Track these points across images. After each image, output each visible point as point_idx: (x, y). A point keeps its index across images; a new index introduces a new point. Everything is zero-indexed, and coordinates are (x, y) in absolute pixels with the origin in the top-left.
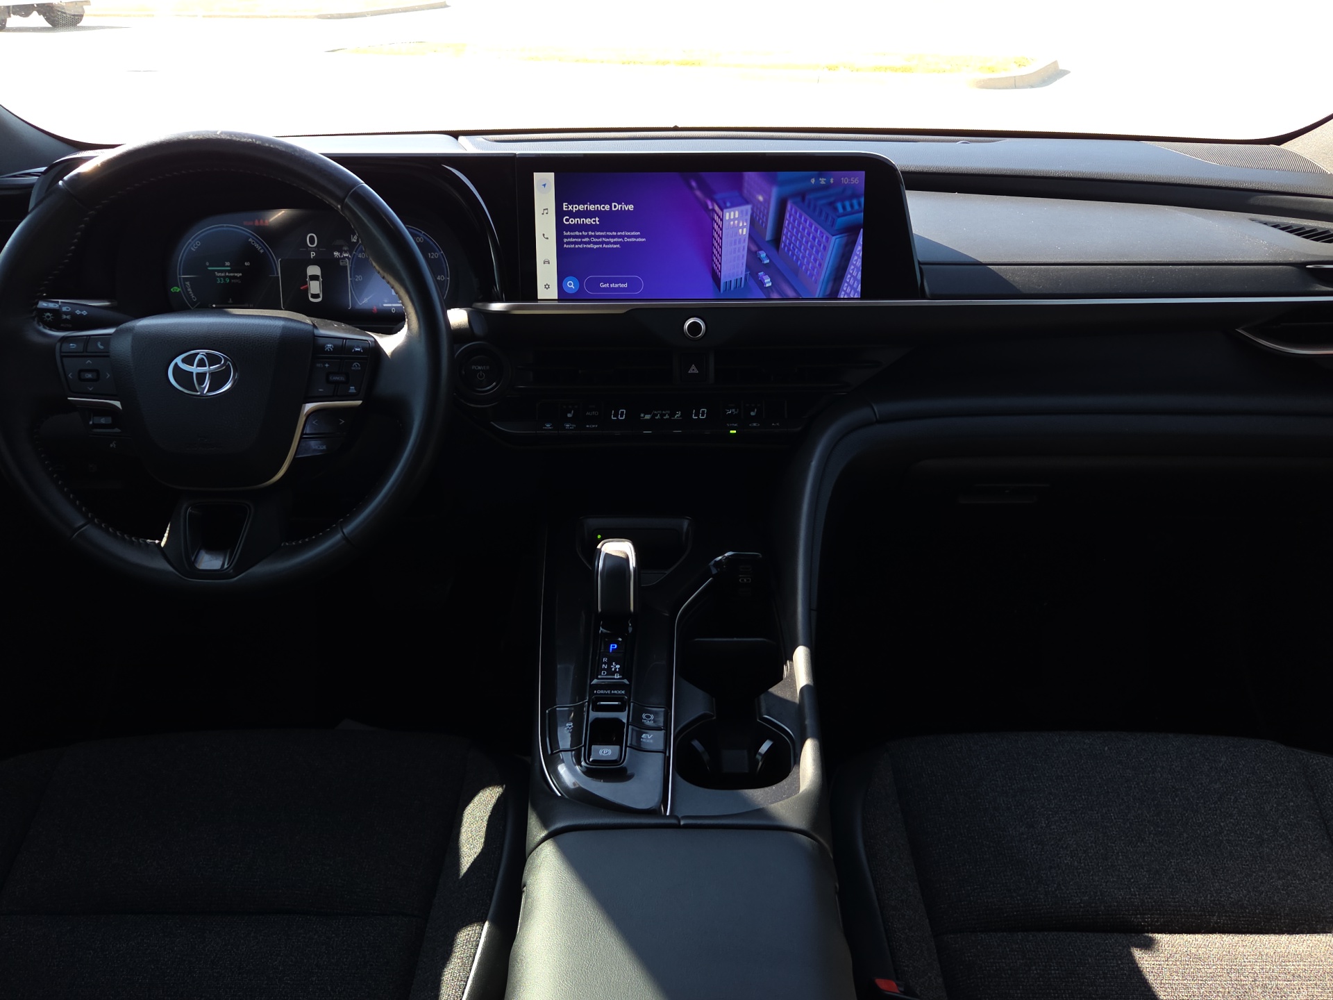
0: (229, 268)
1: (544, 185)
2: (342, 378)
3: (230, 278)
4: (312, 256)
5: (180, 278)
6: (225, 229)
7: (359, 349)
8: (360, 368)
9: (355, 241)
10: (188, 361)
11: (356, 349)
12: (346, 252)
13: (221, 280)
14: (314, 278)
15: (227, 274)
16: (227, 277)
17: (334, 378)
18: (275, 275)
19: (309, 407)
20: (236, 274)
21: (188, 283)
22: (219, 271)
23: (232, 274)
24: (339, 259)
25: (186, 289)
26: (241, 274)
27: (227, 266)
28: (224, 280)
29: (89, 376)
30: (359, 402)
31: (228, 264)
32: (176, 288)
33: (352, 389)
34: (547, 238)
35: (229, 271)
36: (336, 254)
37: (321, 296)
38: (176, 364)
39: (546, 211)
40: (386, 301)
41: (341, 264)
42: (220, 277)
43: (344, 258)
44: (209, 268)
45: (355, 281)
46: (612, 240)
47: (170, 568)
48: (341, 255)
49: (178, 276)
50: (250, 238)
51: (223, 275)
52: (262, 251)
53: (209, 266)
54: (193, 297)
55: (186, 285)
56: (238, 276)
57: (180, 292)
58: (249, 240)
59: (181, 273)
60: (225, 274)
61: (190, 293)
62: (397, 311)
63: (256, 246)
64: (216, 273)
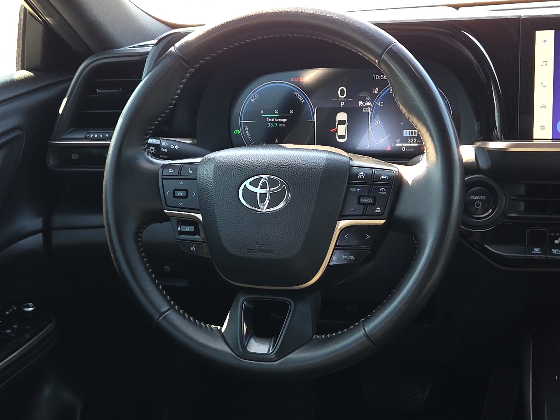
0: (278, 115)
1: (545, 41)
2: (370, 201)
3: (278, 123)
4: (341, 105)
6: (277, 84)
7: (385, 177)
8: (385, 193)
9: (376, 92)
10: (255, 184)
11: (383, 177)
12: (368, 101)
13: (271, 125)
14: (342, 122)
15: (276, 120)
16: (276, 122)
17: (364, 200)
18: (312, 121)
19: (342, 224)
20: (282, 120)
21: (246, 127)
22: (270, 118)
23: (279, 120)
24: (362, 107)
25: (245, 131)
26: (286, 120)
27: (276, 114)
28: (274, 124)
29: (181, 194)
30: (383, 221)
31: (277, 112)
32: (237, 130)
33: (378, 210)
34: (545, 86)
35: (277, 118)
36: (361, 103)
37: (346, 137)
38: (245, 185)
39: (545, 63)
40: (398, 141)
41: (364, 111)
42: (270, 122)
43: (367, 106)
44: (263, 115)
45: (374, 124)
47: (229, 350)
48: (364, 104)
49: (240, 122)
51: (273, 120)
52: (303, 102)
54: (249, 137)
55: (245, 129)
56: (284, 121)
57: (240, 133)
58: (295, 93)
59: (242, 120)
60: (275, 120)
61: (247, 134)
62: (407, 150)
63: (300, 97)
64: (268, 119)
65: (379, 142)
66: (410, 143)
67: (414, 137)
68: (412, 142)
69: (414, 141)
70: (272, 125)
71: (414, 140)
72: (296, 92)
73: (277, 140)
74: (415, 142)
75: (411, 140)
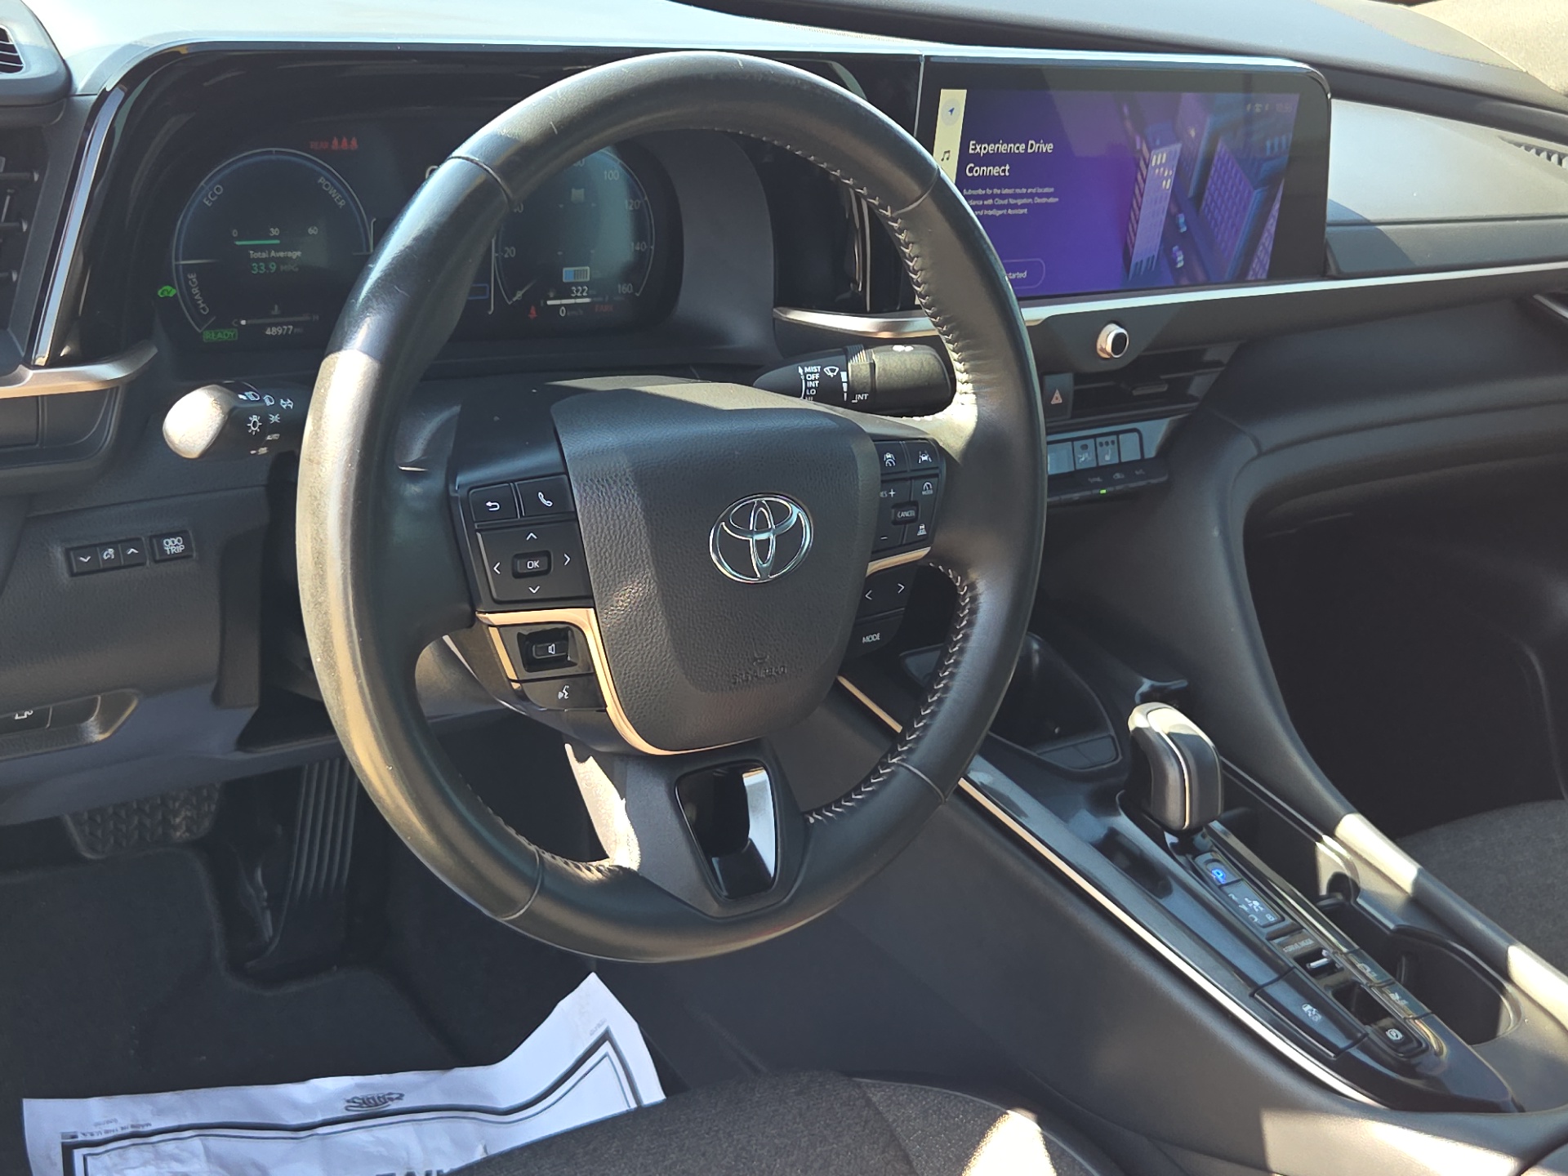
0: (277, 242)
1: (951, 111)
2: (911, 513)
3: (279, 261)
5: (177, 266)
6: (273, 157)
13: (259, 268)
15: (273, 254)
16: (274, 259)
17: (902, 514)
20: (290, 254)
21: (192, 277)
22: (256, 248)
23: (282, 254)
25: (189, 288)
26: (300, 254)
27: (275, 237)
28: (267, 268)
30: (926, 551)
31: (275, 232)
32: (168, 288)
33: (922, 530)
35: (276, 248)
39: (947, 155)
40: (552, 295)
42: (258, 260)
44: (238, 243)
45: (503, 257)
46: (1020, 202)
49: (174, 263)
50: (320, 175)
51: (264, 255)
52: (341, 203)
53: (240, 238)
54: (202, 305)
55: (190, 283)
56: (294, 257)
57: (175, 295)
58: (320, 181)
59: (180, 256)
60: (269, 254)
61: (196, 297)
62: (568, 314)
63: (333, 192)
64: (252, 252)
65: (515, 299)
66: (577, 297)
67: (582, 284)
68: (579, 294)
69: (582, 293)
70: (263, 268)
71: (583, 290)
72: (322, 178)
73: (276, 307)
74: (585, 294)
75: (577, 291)
